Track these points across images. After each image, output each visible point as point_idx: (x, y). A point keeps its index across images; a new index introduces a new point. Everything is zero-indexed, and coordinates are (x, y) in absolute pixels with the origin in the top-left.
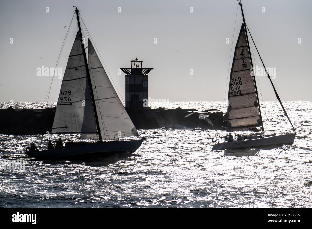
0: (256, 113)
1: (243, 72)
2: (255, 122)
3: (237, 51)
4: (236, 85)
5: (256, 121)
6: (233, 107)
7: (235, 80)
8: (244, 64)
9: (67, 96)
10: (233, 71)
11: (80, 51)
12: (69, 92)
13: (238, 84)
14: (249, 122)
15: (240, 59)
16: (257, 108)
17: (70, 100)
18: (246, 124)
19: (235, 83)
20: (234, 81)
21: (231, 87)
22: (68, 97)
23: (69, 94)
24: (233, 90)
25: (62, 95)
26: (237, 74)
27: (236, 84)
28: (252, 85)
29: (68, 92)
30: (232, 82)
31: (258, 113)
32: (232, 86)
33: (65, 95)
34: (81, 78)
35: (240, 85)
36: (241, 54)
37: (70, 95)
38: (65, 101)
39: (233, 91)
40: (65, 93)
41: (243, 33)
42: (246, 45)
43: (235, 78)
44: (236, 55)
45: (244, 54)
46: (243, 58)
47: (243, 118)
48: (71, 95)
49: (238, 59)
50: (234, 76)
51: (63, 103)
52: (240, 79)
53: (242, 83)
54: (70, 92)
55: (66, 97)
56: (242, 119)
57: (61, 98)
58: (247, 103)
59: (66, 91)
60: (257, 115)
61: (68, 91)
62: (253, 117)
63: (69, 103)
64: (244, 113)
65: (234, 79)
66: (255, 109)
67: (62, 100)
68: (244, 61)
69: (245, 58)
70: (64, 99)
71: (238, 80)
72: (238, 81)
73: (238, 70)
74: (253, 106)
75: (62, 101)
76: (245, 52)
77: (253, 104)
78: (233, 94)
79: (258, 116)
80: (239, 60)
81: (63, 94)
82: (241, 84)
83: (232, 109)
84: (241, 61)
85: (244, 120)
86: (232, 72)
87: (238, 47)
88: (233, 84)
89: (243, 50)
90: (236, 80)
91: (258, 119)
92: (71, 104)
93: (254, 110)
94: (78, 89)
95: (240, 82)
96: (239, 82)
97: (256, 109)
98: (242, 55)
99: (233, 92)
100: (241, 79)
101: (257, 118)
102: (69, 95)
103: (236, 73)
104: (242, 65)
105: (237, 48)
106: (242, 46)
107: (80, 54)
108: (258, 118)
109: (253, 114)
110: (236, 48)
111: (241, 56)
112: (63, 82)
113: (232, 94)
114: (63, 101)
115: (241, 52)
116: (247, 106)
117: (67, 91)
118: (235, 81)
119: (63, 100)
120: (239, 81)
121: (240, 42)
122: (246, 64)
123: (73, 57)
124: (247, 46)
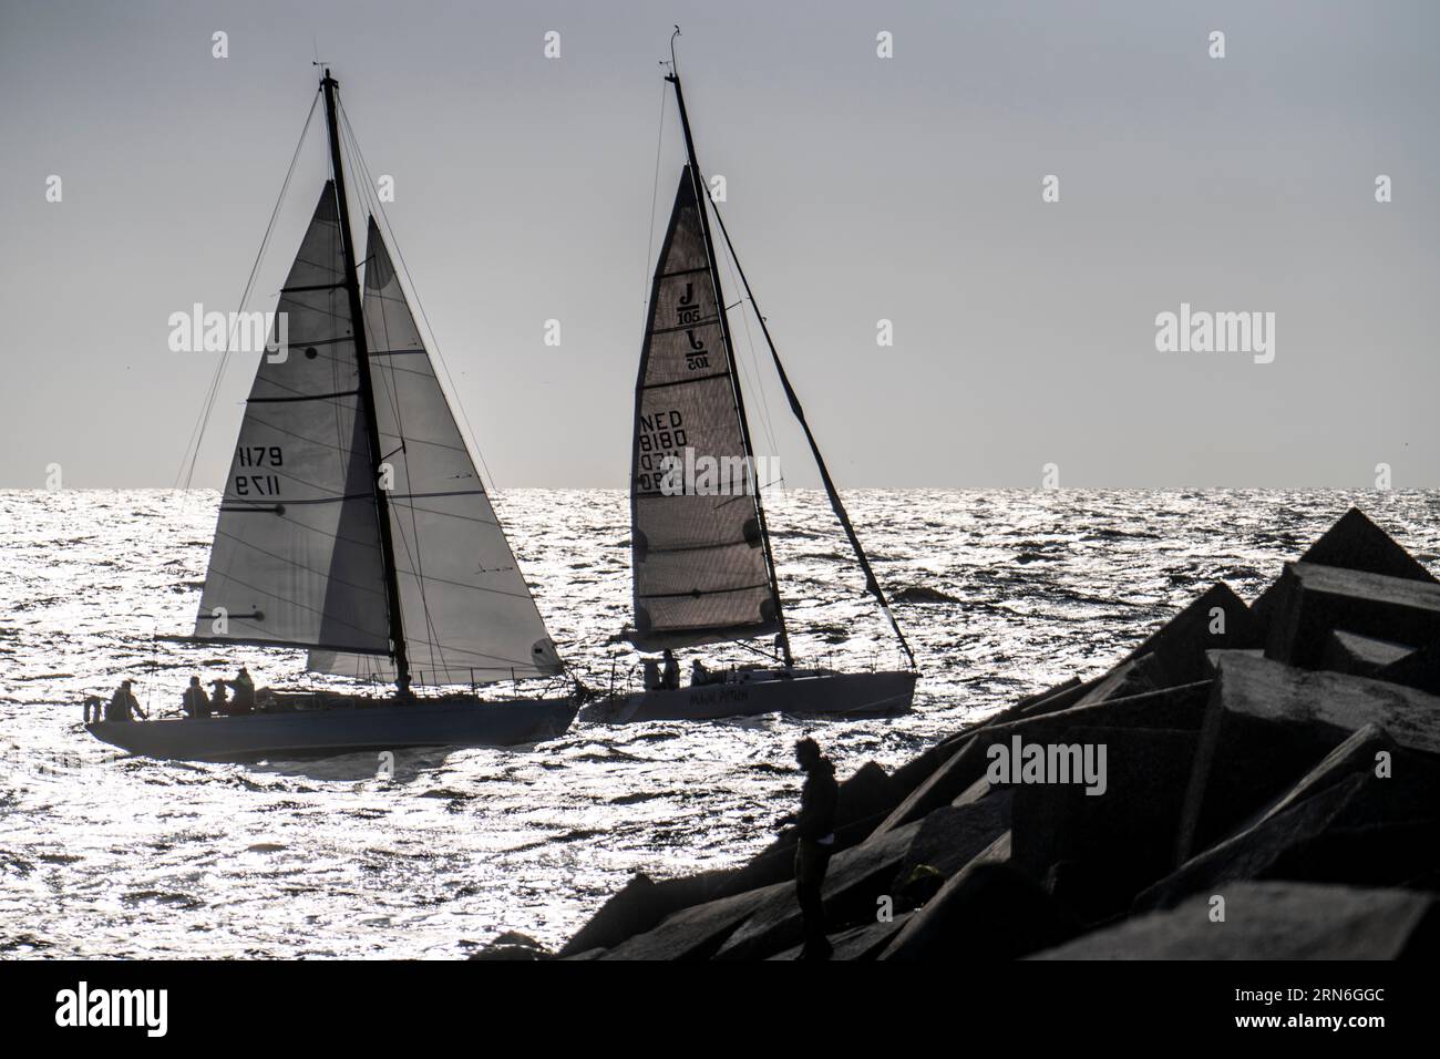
0: (753, 574)
1: (689, 391)
2: (751, 612)
3: (662, 293)
4: (660, 447)
5: (755, 608)
6: (653, 543)
7: (655, 425)
8: (694, 351)
9: (265, 469)
10: (647, 383)
11: (334, 271)
12: (275, 453)
13: (669, 440)
14: (725, 612)
15: (676, 329)
16: (759, 550)
17: (278, 492)
18: (712, 622)
19: (658, 436)
20: (652, 429)
21: (642, 452)
22: (268, 478)
23: (273, 464)
24: (651, 469)
25: (243, 464)
26: (664, 395)
27: (659, 441)
28: (732, 446)
29: (267, 452)
30: (643, 433)
31: (760, 573)
32: (644, 450)
33: (254, 465)
34: (332, 396)
35: (679, 445)
36: (680, 305)
37: (276, 468)
38: (254, 495)
39: (650, 473)
40: (255, 455)
41: (688, 209)
42: (703, 266)
43: (657, 415)
44: (658, 311)
45: (697, 306)
46: (691, 326)
47: (696, 594)
48: (283, 467)
49: (669, 330)
50: (652, 404)
51: (247, 502)
52: (676, 422)
53: (685, 438)
54: (277, 456)
55: (261, 478)
56: (694, 600)
57: (238, 478)
58: (711, 528)
59: (262, 446)
60: (757, 583)
61: (271, 449)
62: (740, 592)
63: (273, 506)
64: (702, 571)
65: (650, 417)
66: (750, 557)
67: (243, 490)
68: (697, 340)
69: (700, 325)
70: (251, 486)
71: (670, 425)
72: (671, 431)
73: (667, 380)
74: (737, 543)
75: (242, 494)
76: (700, 298)
77: (740, 535)
78: (650, 488)
79: (762, 589)
80: (671, 334)
81: (246, 462)
82: (681, 441)
83: (651, 552)
84: (683, 338)
85: (703, 602)
86: (641, 388)
87: (668, 275)
88: (649, 443)
89: (690, 286)
90: (661, 425)
91: (762, 599)
92: (279, 510)
93: (746, 557)
94: (314, 446)
95: (680, 435)
96: (676, 433)
97: (754, 556)
98: (684, 313)
99: (651, 477)
100: (684, 418)
101: (758, 594)
102: (270, 466)
103: (661, 394)
104: (688, 355)
105: (663, 280)
106: (685, 267)
107: (334, 286)
108: (762, 595)
109: (741, 577)
110: (659, 278)
111: (680, 315)
112: (253, 404)
113: (646, 486)
114: (246, 493)
115: (683, 298)
116: (713, 542)
117: (263, 449)
118: (656, 430)
119: (247, 488)
120: (676, 429)
121: (676, 251)
122: (706, 352)
123: (298, 296)
124: (707, 269)
